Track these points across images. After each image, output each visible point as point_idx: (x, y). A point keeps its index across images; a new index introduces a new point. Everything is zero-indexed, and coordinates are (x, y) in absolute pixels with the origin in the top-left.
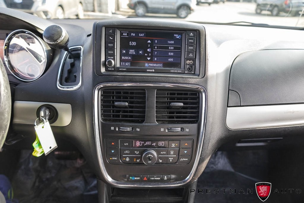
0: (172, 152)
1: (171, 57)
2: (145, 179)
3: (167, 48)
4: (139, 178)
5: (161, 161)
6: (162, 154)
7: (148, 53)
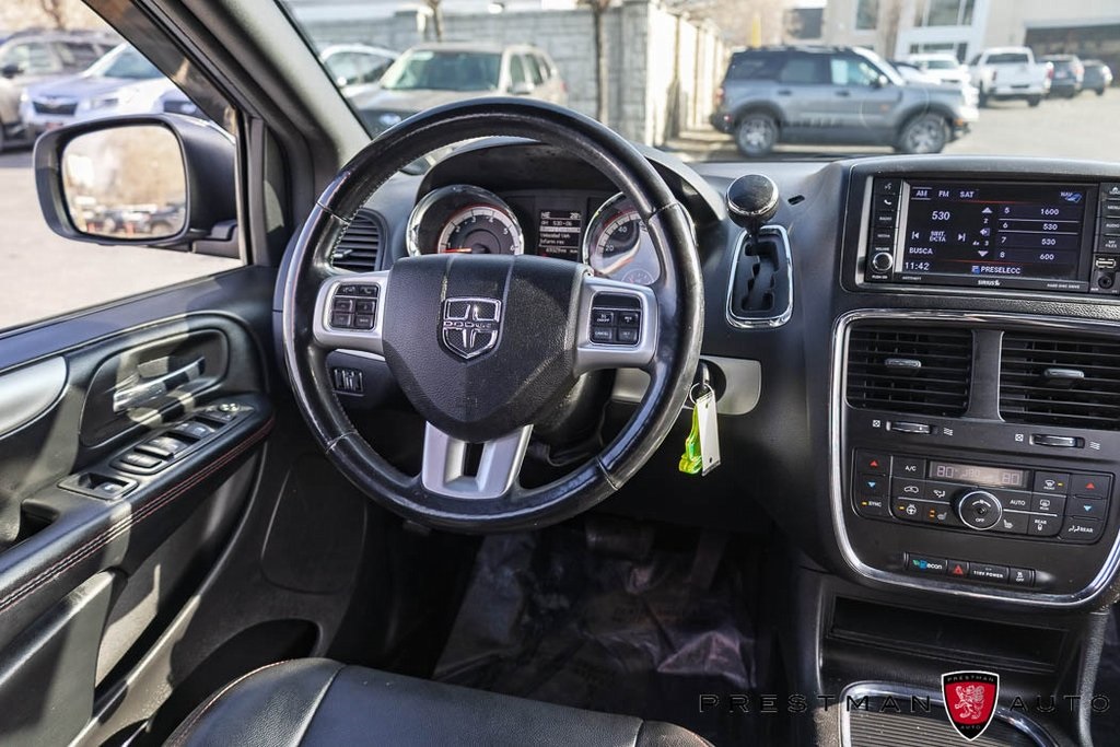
0: (1045, 505)
1: (1048, 249)
2: (958, 570)
3: (1039, 226)
4: (939, 567)
5: (1009, 525)
6: (1014, 507)
7: (982, 239)
